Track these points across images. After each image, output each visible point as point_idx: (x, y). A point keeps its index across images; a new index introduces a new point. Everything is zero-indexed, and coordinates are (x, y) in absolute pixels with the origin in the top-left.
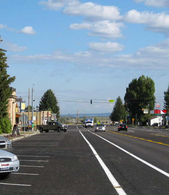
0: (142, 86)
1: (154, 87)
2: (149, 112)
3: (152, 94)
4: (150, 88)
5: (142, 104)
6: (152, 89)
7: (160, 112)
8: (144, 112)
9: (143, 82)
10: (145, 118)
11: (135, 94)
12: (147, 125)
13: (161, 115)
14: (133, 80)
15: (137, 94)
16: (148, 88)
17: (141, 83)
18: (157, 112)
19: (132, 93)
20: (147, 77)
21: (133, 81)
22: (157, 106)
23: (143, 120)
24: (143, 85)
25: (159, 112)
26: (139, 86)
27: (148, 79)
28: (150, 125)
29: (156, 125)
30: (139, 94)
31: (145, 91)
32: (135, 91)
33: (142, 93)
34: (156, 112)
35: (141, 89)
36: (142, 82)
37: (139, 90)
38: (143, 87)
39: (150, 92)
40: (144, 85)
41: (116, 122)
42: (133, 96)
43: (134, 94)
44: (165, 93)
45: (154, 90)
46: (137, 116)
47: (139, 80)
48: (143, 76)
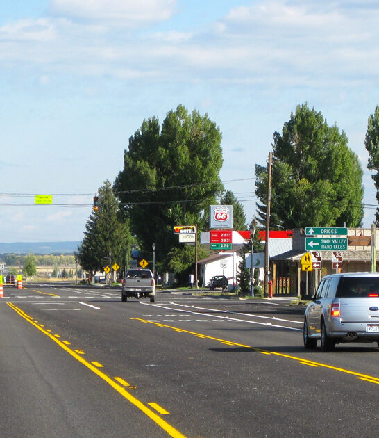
0: (177, 145)
1: (218, 148)
2: (198, 239)
3: (210, 174)
4: (206, 153)
5: (178, 208)
6: (212, 155)
7: (230, 237)
8: (182, 239)
9: (180, 130)
10: (185, 260)
11: (153, 175)
12: (190, 285)
13: (234, 248)
14: (144, 124)
15: (158, 175)
16: (199, 152)
17: (175, 135)
18: (219, 238)
19: (140, 169)
20: (195, 112)
21: (143, 128)
22: (219, 217)
23: (178, 265)
24: (181, 143)
25: (226, 238)
26: (166, 147)
27: (197, 120)
28: (201, 283)
29: (220, 282)
30: (168, 173)
31: (188, 160)
32: (150, 164)
33: (176, 169)
34: (215, 238)
35: (173, 156)
36: (175, 129)
37: (165, 160)
38: (180, 148)
39: (205, 164)
40: (184, 141)
41: (98, 274)
42: (143, 180)
43: (146, 175)
44: (259, 170)
45: (218, 160)
46: (156, 251)
47: (167, 122)
48: (181, 111)
